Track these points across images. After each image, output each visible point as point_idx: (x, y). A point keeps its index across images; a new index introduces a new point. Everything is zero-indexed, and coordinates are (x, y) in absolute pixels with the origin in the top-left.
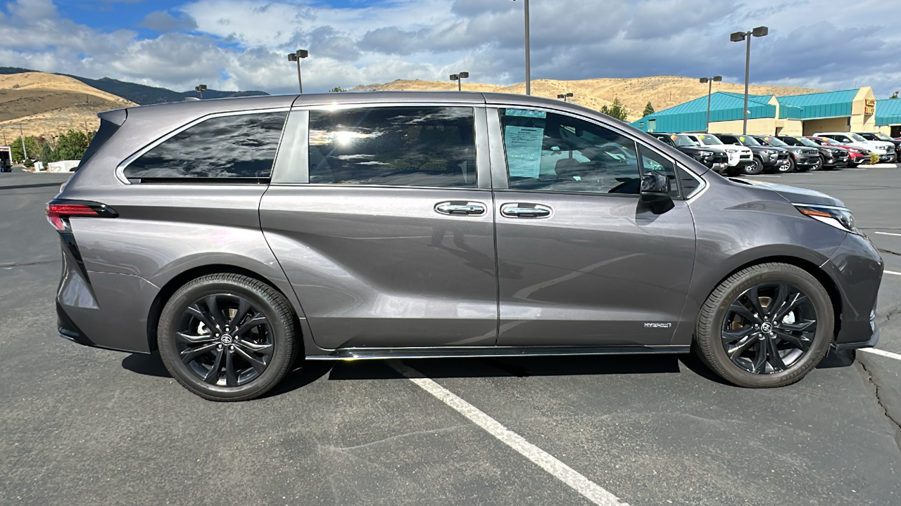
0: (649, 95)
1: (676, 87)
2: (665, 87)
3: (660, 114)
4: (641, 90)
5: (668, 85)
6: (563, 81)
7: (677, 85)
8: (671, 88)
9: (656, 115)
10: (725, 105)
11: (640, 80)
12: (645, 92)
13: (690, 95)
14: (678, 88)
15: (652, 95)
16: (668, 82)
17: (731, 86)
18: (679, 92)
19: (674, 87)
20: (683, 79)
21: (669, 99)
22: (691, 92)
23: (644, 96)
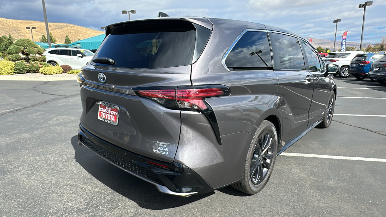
0: (60, 32)
1: (73, 29)
2: (67, 29)
3: (82, 41)
4: (55, 29)
5: (69, 28)
6: (9, 20)
7: (73, 28)
8: (70, 29)
9: (80, 41)
10: (93, 40)
11: (54, 23)
12: (57, 30)
13: (79, 33)
14: (74, 30)
15: (61, 32)
16: (69, 26)
17: (96, 31)
18: (74, 31)
19: (72, 29)
20: (75, 26)
21: (70, 34)
22: (80, 32)
23: (58, 32)
